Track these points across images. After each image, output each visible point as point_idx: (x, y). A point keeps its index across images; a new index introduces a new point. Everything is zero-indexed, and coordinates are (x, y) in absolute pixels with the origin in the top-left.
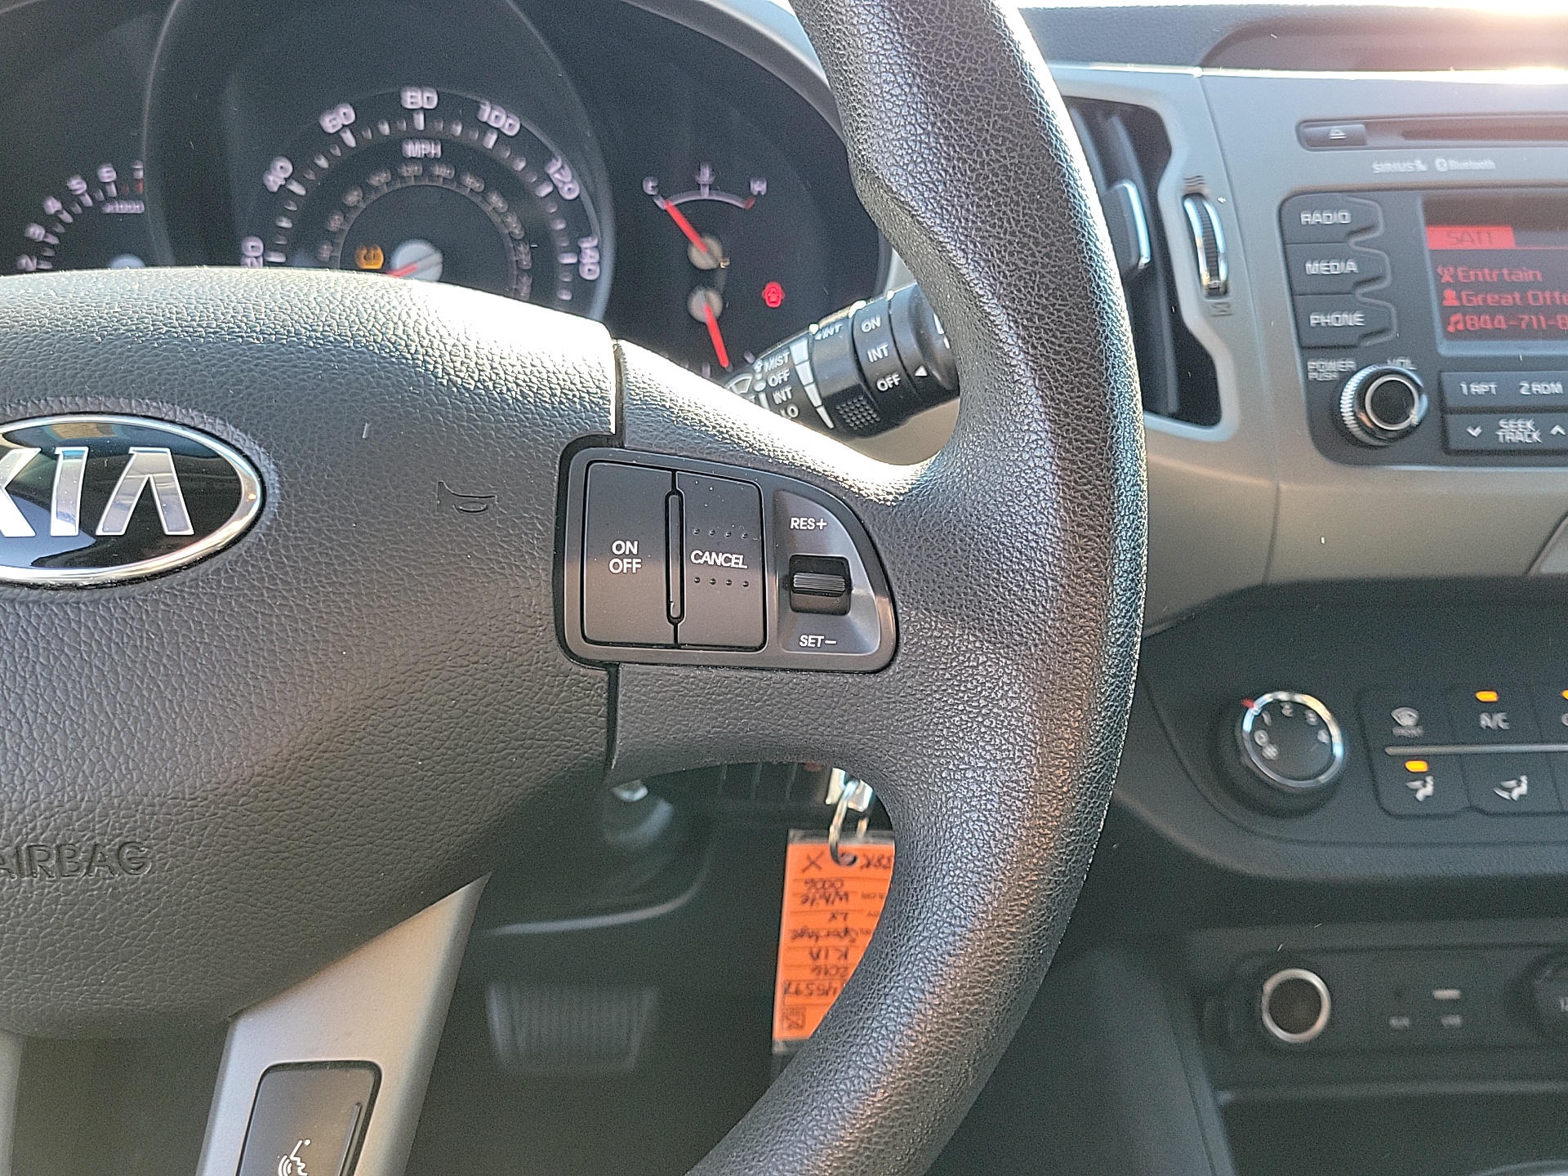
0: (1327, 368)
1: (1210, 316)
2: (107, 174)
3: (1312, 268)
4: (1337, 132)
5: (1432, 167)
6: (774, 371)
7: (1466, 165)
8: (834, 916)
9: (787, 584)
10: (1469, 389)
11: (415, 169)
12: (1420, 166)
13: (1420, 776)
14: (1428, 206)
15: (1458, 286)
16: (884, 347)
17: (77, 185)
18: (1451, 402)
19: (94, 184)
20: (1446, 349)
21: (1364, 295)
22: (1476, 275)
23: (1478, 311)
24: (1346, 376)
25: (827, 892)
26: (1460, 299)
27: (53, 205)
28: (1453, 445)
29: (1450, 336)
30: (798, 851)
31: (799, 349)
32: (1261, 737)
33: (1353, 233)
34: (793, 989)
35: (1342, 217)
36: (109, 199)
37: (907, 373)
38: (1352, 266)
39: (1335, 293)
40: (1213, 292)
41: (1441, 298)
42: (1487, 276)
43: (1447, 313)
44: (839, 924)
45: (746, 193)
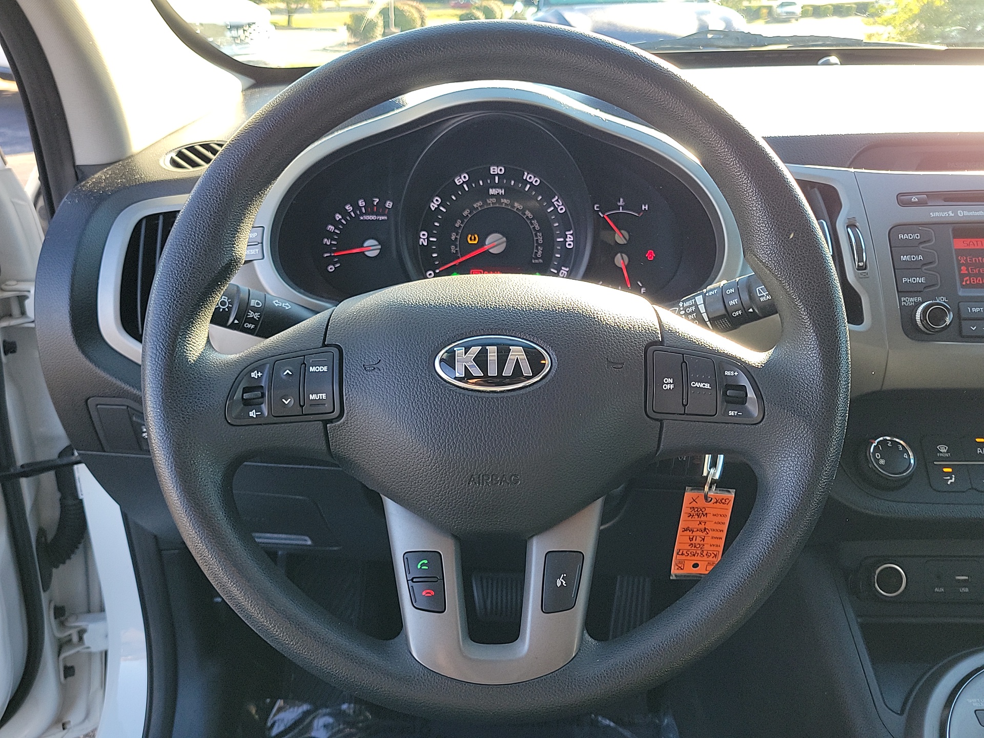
0: (911, 301)
1: (858, 278)
2: (361, 203)
3: (904, 258)
4: (914, 199)
5: (956, 214)
6: (689, 307)
7: (971, 214)
8: (700, 523)
9: (725, 394)
10: (971, 310)
11: (494, 200)
12: (952, 215)
13: (948, 474)
14: (954, 230)
15: (967, 265)
16: (736, 300)
17: (349, 208)
18: (963, 316)
19: (356, 207)
20: (961, 293)
21: (925, 269)
22: (975, 260)
23: (976, 275)
24: (918, 305)
25: (699, 512)
26: (967, 270)
27: (338, 217)
28: (963, 334)
29: (963, 286)
30: (689, 495)
31: (699, 299)
32: (878, 456)
33: (921, 243)
34: (680, 553)
35: (917, 236)
36: (362, 214)
37: (745, 310)
38: (920, 257)
39: (913, 269)
40: (859, 268)
41: (960, 270)
42: (980, 260)
43: (962, 276)
44: (702, 526)
45: (639, 210)
